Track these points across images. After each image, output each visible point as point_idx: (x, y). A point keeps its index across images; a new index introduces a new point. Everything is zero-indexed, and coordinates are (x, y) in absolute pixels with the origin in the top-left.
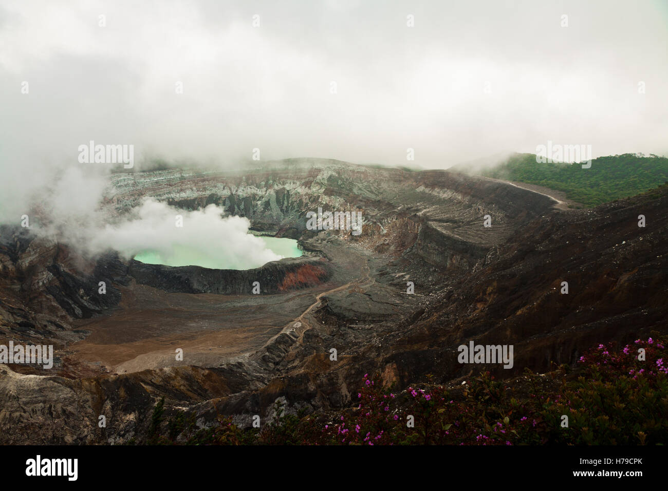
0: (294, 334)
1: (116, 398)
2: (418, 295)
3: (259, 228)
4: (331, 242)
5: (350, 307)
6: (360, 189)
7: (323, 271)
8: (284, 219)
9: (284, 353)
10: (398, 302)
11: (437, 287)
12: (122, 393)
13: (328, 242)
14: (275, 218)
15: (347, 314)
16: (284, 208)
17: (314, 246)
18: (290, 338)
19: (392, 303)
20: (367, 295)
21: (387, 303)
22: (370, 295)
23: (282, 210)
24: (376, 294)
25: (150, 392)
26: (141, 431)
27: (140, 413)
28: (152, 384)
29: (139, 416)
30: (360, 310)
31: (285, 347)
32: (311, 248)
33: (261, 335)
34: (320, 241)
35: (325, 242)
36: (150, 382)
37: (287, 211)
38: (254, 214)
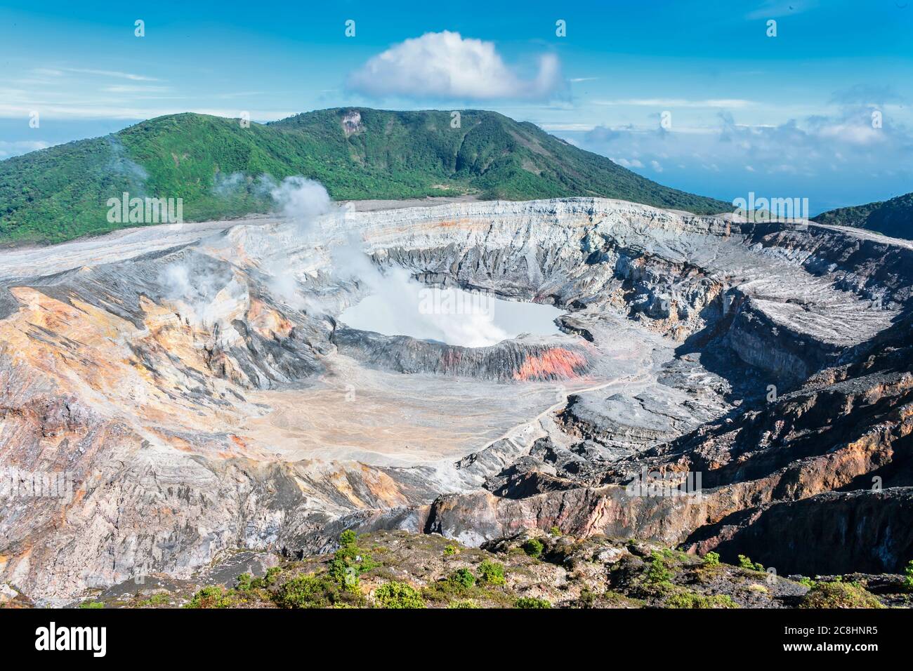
0: (520, 441)
1: (263, 491)
2: (718, 408)
3: (508, 293)
4: (605, 319)
5: (605, 413)
6: (658, 245)
7: (580, 360)
8: (544, 282)
9: (501, 465)
10: (683, 415)
11: (751, 400)
12: (271, 484)
13: (600, 318)
14: (531, 280)
15: (599, 422)
16: (546, 267)
17: (578, 323)
18: (513, 445)
19: (673, 415)
20: (638, 399)
21: (664, 414)
22: (642, 400)
23: (543, 270)
24: (652, 399)
25: (302, 489)
26: (284, 536)
27: (287, 514)
28: (308, 480)
29: (286, 517)
30: (619, 419)
31: (503, 457)
32: (574, 325)
33: (477, 436)
34: (588, 317)
35: (596, 319)
36: (306, 477)
37: (550, 271)
38: (505, 272)
